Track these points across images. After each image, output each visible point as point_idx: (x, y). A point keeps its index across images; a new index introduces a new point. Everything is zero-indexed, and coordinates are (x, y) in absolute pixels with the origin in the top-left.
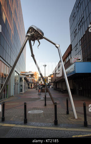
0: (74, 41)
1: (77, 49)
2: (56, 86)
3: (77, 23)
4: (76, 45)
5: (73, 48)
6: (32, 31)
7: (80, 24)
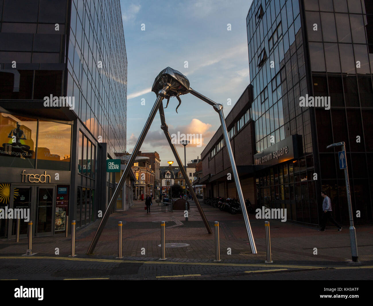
0: (258, 76)
1: (265, 100)
2: (211, 193)
3: (266, 33)
4: (264, 89)
5: (255, 96)
6: (167, 80)
7: (272, 36)
